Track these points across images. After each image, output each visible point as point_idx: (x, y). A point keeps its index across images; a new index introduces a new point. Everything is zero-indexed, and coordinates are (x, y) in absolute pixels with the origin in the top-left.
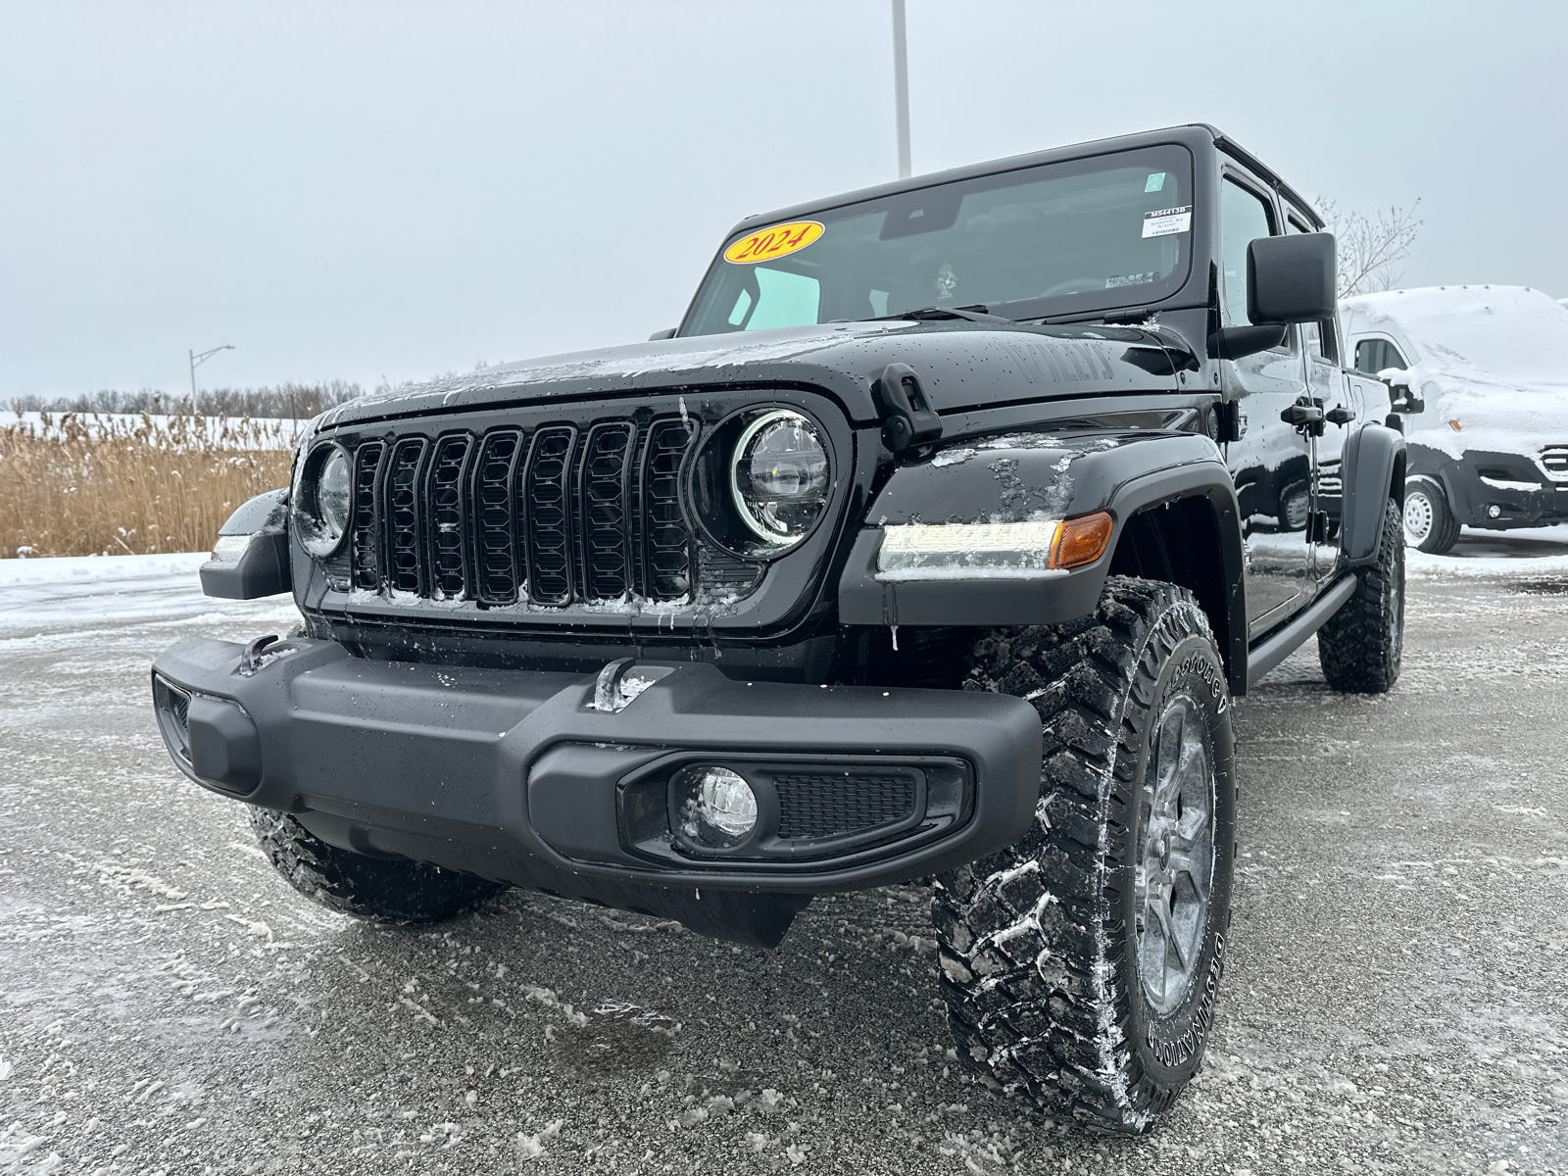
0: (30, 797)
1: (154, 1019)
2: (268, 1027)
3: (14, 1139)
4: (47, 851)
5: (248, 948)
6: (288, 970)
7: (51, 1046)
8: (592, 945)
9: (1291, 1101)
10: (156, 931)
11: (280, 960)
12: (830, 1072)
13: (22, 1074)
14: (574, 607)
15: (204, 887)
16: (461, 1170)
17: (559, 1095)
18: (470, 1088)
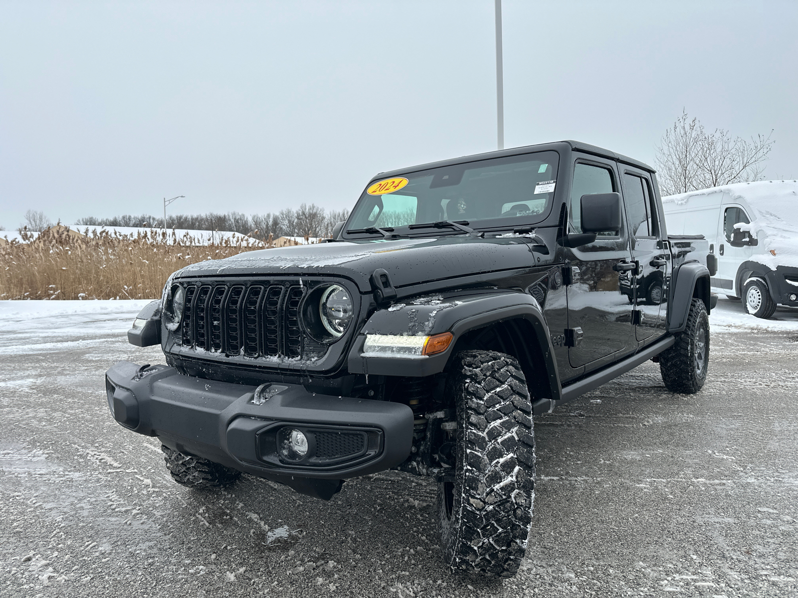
0: (65, 418)
1: (98, 517)
2: (142, 524)
3: (37, 561)
4: (68, 444)
5: (141, 490)
6: (155, 500)
7: (57, 526)
8: (281, 496)
9: (545, 579)
10: (106, 481)
11: (153, 496)
12: (359, 555)
13: (44, 537)
14: (260, 358)
15: (129, 463)
16: (202, 584)
17: (248, 558)
18: (214, 553)
